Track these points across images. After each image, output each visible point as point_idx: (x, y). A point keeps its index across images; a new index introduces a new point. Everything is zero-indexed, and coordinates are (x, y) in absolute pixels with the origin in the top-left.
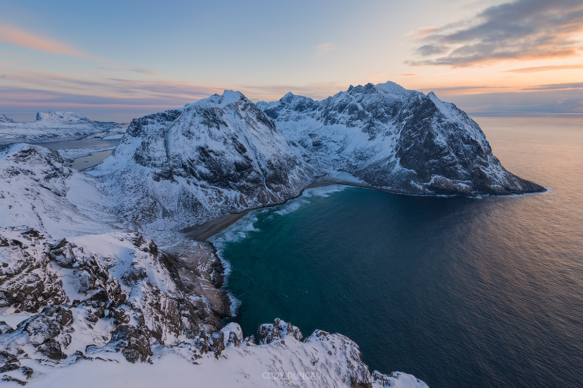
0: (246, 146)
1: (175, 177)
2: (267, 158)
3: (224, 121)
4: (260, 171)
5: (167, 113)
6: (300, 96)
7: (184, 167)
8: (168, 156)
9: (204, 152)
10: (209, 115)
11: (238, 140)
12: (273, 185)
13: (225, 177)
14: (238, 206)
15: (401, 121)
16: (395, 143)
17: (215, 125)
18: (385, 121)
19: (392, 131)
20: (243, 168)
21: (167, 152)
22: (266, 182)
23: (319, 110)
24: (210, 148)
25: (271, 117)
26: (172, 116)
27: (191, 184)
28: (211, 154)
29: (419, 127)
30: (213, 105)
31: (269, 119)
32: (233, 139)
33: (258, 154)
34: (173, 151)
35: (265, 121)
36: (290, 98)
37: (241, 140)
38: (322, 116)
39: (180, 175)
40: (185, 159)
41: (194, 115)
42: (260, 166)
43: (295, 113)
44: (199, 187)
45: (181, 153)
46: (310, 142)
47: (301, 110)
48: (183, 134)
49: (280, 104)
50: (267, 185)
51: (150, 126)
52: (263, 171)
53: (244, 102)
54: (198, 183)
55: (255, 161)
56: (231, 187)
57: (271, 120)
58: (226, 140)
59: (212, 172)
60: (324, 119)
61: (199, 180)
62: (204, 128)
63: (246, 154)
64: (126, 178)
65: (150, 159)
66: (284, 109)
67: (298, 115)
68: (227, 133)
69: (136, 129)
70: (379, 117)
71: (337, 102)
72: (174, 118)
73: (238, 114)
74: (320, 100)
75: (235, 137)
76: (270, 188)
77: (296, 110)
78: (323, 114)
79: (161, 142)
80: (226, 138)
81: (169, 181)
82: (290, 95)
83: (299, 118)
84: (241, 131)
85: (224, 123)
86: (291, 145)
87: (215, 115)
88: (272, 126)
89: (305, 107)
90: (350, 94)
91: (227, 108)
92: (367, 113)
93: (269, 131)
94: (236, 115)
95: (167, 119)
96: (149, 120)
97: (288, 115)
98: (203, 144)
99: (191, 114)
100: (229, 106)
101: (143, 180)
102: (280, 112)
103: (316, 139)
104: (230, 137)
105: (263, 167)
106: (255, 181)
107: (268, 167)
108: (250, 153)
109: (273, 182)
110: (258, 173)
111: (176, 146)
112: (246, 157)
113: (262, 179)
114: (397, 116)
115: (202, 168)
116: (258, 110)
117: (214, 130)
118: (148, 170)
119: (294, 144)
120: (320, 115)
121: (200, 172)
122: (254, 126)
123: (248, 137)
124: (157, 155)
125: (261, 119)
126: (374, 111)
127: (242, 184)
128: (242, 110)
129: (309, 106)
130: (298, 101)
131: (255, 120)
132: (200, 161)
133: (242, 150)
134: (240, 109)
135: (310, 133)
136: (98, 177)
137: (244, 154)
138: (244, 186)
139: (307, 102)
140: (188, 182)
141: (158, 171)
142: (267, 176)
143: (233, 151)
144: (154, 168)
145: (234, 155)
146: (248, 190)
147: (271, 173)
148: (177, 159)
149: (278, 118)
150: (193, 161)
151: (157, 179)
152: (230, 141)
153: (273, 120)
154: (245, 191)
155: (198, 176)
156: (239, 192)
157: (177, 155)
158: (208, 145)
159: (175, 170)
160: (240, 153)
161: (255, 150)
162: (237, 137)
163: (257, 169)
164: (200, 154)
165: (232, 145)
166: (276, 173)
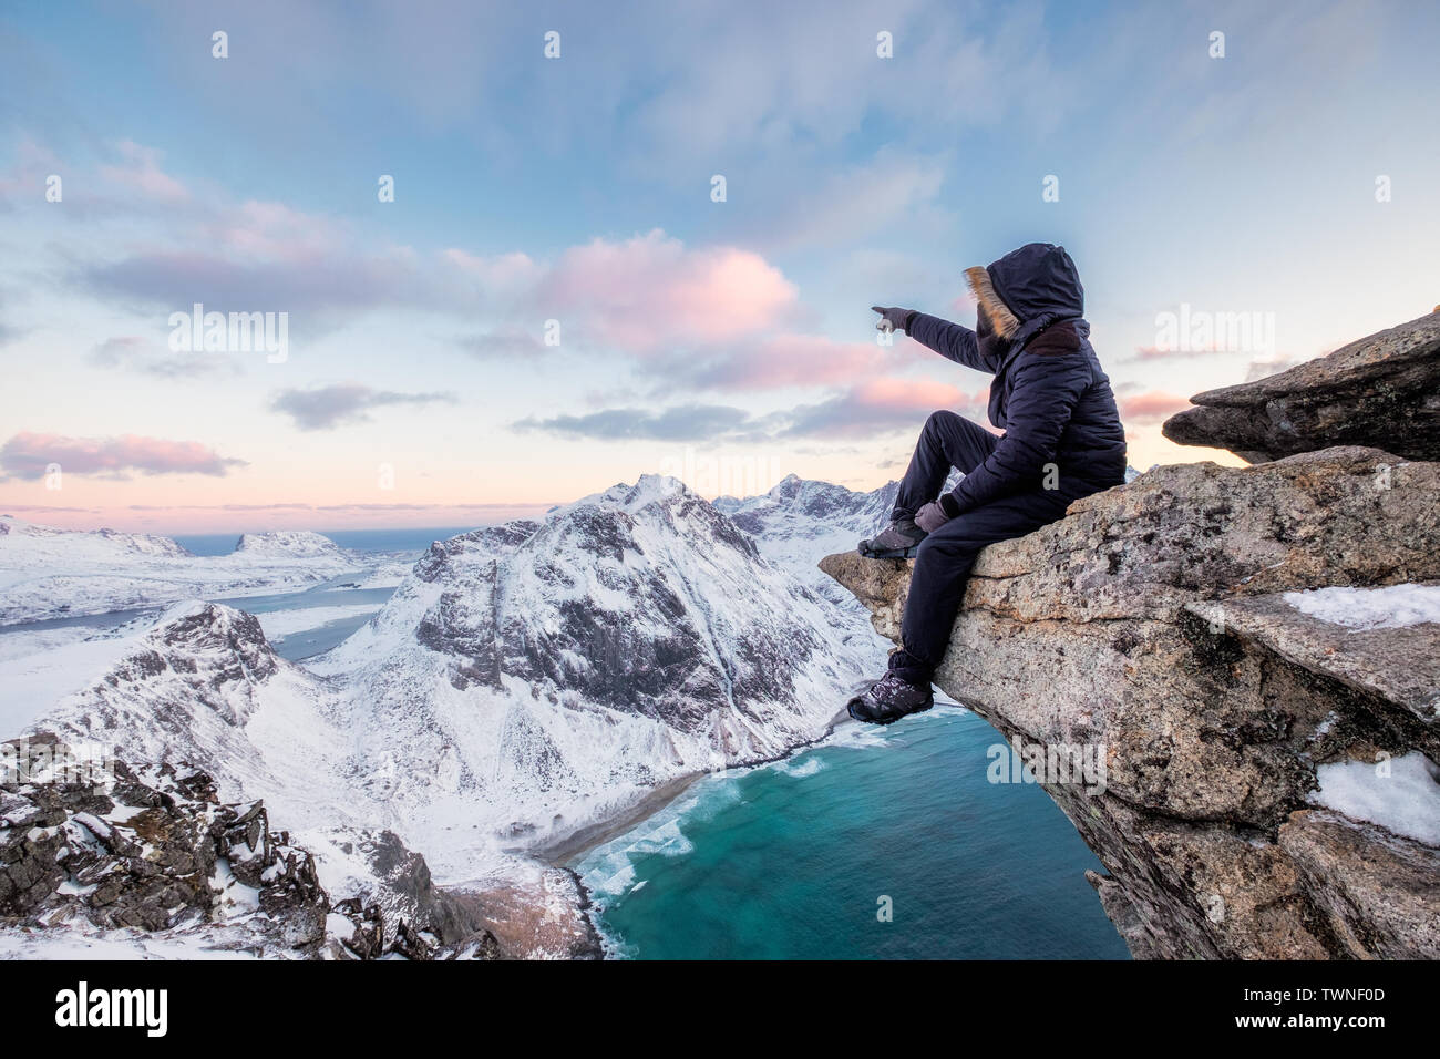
0: (684, 598)
1: (504, 678)
2: (736, 632)
3: (636, 541)
4: (718, 664)
5: (508, 529)
6: (818, 483)
7: (530, 652)
8: (495, 626)
9: (578, 614)
10: (602, 529)
11: (666, 585)
12: (752, 704)
13: (628, 679)
14: (657, 761)
17: (614, 551)
20: (676, 657)
21: (495, 614)
22: (734, 695)
23: (867, 513)
24: (598, 605)
25: (748, 530)
26: (520, 534)
27: (542, 697)
28: (598, 621)
30: (611, 508)
31: (744, 534)
32: (654, 583)
33: (714, 620)
34: (508, 611)
35: (732, 539)
36: (793, 486)
37: (673, 585)
38: (875, 527)
39: (519, 673)
40: (534, 632)
41: (568, 531)
42: (718, 651)
43: (804, 522)
44: (560, 706)
45: (527, 614)
47: (822, 514)
48: (537, 573)
49: (769, 501)
50: (735, 702)
51: (466, 557)
52: (725, 665)
53: (685, 499)
54: (559, 696)
55: (706, 637)
56: (640, 708)
57: (748, 538)
58: (636, 585)
59: (595, 666)
61: (561, 687)
62: (587, 558)
63: (684, 620)
64: (390, 680)
65: (453, 633)
67: (813, 525)
68: (641, 569)
69: (436, 564)
72: (522, 539)
73: (669, 525)
74: (867, 489)
75: (660, 580)
76: (744, 711)
77: (808, 513)
78: (878, 522)
79: (483, 594)
80: (638, 580)
81: (489, 689)
82: (794, 481)
83: (816, 532)
84: (674, 564)
85: (634, 546)
86: (800, 598)
87: (615, 528)
88: (749, 549)
89: (830, 505)
91: (643, 512)
93: (743, 564)
94: (665, 528)
95: (506, 541)
96: (467, 543)
97: (789, 525)
98: (581, 597)
99: (560, 528)
100: (650, 508)
101: (427, 686)
102: (769, 520)
104: (647, 578)
105: (726, 654)
106: (706, 692)
107: (738, 653)
108: (694, 619)
109: (753, 696)
110: (713, 669)
111: (517, 602)
112: (685, 629)
113: (722, 687)
115: (574, 657)
116: (716, 514)
117: (609, 562)
118: (443, 659)
119: (806, 595)
120: (870, 525)
121: (568, 668)
122: (707, 552)
123: (691, 578)
124: (473, 622)
125: (722, 536)
127: (671, 700)
128: (680, 516)
129: (840, 505)
130: (812, 493)
131: (709, 538)
132: (570, 638)
133: (673, 607)
134: (673, 513)
136: (327, 679)
137: (679, 621)
138: (673, 706)
139: (835, 495)
140: (535, 693)
141: (467, 662)
142: (737, 677)
143: (651, 613)
144: (459, 656)
145: (655, 621)
146: (684, 717)
147: (746, 670)
148: (515, 633)
149: (765, 532)
150: (552, 637)
151: (460, 684)
152: (645, 589)
153: (753, 537)
154: (676, 719)
155: (561, 676)
156: (662, 721)
157: (516, 624)
158: (593, 597)
159: (507, 660)
160: (669, 617)
161: (707, 611)
162: (664, 578)
163: (711, 658)
164: (572, 621)
165: (651, 596)
166: (759, 670)
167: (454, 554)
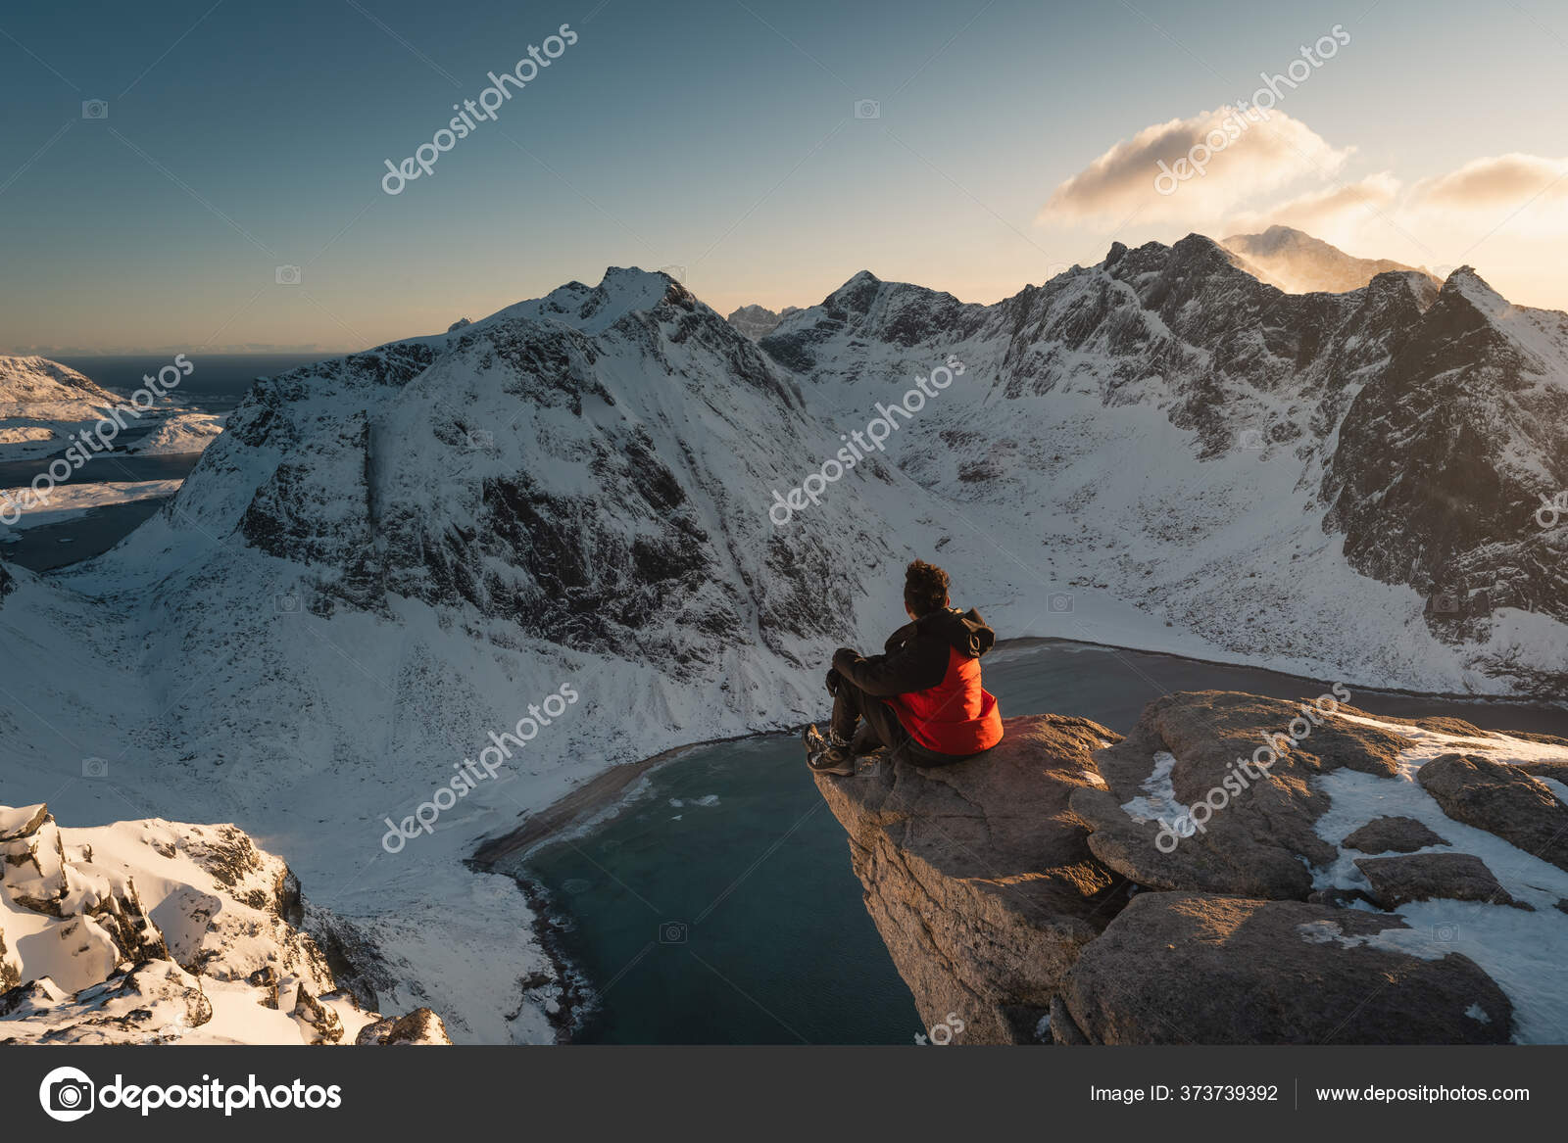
0: (682, 477)
1: (393, 600)
3: (601, 381)
4: (737, 580)
5: (383, 356)
6: (907, 287)
7: (433, 560)
8: (372, 519)
10: (543, 361)
11: (652, 455)
12: (789, 642)
13: (594, 602)
14: (641, 723)
15: (1338, 382)
16: (1317, 472)
17: (565, 398)
18: (1269, 380)
19: (1302, 420)
21: (371, 499)
22: (761, 628)
23: (985, 339)
24: (541, 487)
25: (789, 365)
26: (402, 366)
27: (457, 630)
28: (542, 512)
29: (1421, 404)
30: (562, 323)
31: (780, 372)
32: (634, 452)
33: (730, 511)
34: (392, 496)
35: (762, 381)
36: (865, 291)
37: (663, 456)
38: (996, 362)
39: (417, 593)
40: (437, 529)
41: (487, 363)
42: (738, 562)
43: (881, 353)
44: (486, 643)
45: (424, 499)
46: (948, 463)
47: (911, 340)
48: (439, 435)
49: (823, 318)
50: (763, 638)
51: (315, 405)
52: (748, 581)
53: (681, 313)
54: (484, 628)
55: (717, 538)
56: (614, 647)
57: (788, 380)
58: (603, 455)
59: (540, 581)
60: (1006, 374)
61: (488, 615)
62: (520, 410)
63: (681, 511)
64: (206, 602)
65: (301, 529)
66: (841, 335)
67: (896, 358)
68: (610, 427)
69: (266, 416)
70: (1243, 368)
71: (1060, 305)
72: (408, 376)
73: (656, 355)
74: (989, 300)
75: (642, 446)
76: (778, 651)
77: (889, 339)
79: (352, 462)
80: (606, 446)
81: (370, 617)
82: (866, 283)
83: (900, 369)
84: (665, 421)
85: (599, 390)
86: (870, 477)
87: (565, 360)
88: (788, 398)
89: (925, 326)
90: (1116, 276)
91: (612, 333)
92: (1188, 349)
93: (778, 422)
94: (650, 358)
95: (382, 379)
96: (315, 381)
97: (856, 358)
98: (513, 474)
99: (473, 357)
100: (623, 326)
101: (268, 612)
102: (826, 349)
103: (972, 455)
104: (622, 442)
105: (751, 565)
106: (715, 624)
107: (769, 564)
108: (699, 510)
109: (791, 628)
110: (728, 587)
111: (405, 480)
112: (684, 525)
113: (743, 615)
114: (1318, 363)
115: (504, 569)
116: (736, 338)
117: (559, 418)
118: (291, 569)
119: (879, 474)
120: (990, 359)
121: (496, 585)
122: (719, 401)
123: (692, 443)
124: (335, 512)
125: (745, 376)
126: (1218, 340)
127: (662, 634)
128: (675, 340)
129: (942, 325)
130: (897, 304)
131: (723, 377)
132: (498, 538)
133: (664, 492)
134: (663, 336)
135: (948, 427)
136: (102, 600)
137: (674, 513)
138: (666, 644)
139: (935, 309)
140: (444, 624)
141: (331, 574)
142: (766, 601)
143: (629, 500)
144: (315, 565)
145: (635, 513)
146: (683, 660)
147: (780, 589)
148: (406, 530)
149: (818, 367)
150: (467, 536)
151: (322, 609)
152: (619, 460)
153: (797, 378)
154: (672, 663)
155: (486, 597)
156: (648, 666)
157: (406, 515)
158: (532, 474)
159: (397, 572)
160: (655, 505)
161: (721, 497)
162: (649, 443)
163: (724, 570)
164: (500, 512)
165: (627, 474)
166: (804, 590)
167: (293, 399)
